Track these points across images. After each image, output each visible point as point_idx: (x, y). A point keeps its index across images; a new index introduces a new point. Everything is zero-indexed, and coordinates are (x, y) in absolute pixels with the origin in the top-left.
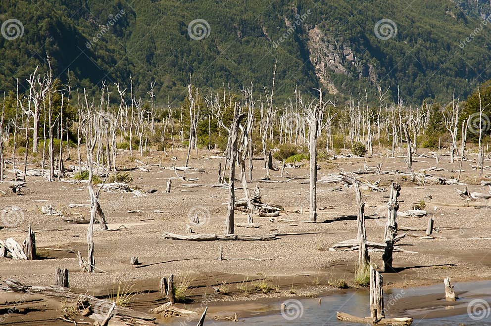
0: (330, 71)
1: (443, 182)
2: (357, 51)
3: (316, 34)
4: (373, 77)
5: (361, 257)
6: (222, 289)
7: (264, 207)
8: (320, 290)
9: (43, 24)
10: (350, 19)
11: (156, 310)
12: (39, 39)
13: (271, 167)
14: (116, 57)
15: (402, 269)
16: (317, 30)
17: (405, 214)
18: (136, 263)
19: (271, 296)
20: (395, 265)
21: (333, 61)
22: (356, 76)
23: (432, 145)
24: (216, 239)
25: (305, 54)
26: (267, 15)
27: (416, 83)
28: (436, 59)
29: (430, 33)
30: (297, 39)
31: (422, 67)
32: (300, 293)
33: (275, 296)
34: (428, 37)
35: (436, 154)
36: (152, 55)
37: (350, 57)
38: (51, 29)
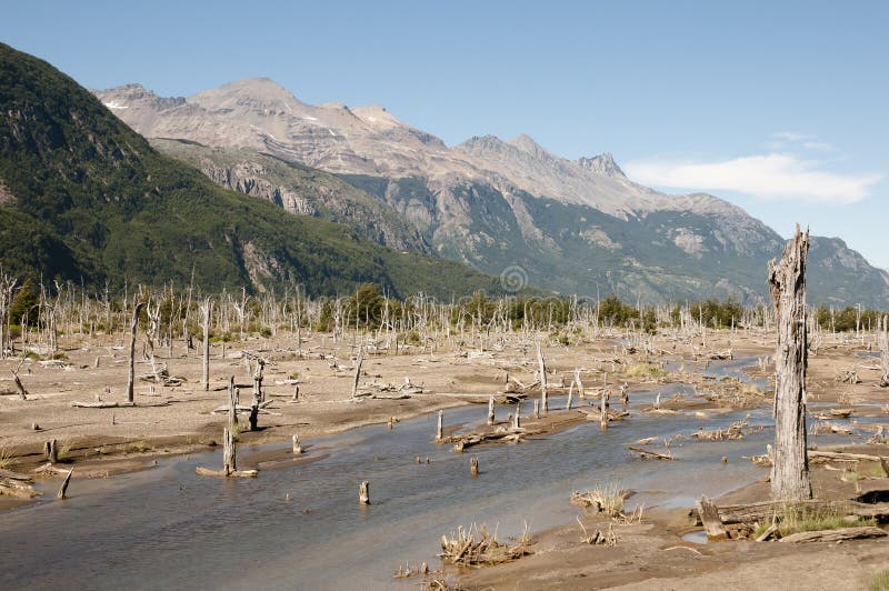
0: (259, 274)
1: (323, 357)
2: (280, 260)
3: (249, 248)
4: (292, 280)
5: (231, 419)
6: (102, 450)
7: (170, 378)
8: (192, 447)
9: (36, 238)
10: (275, 238)
11: (36, 470)
12: (33, 249)
13: (191, 347)
14: (95, 263)
15: (265, 428)
16: (250, 245)
17: (282, 383)
18: (37, 428)
19: (147, 454)
20: (259, 425)
21: (262, 267)
22: (279, 279)
23: (323, 330)
24: (117, 406)
25: (241, 262)
26: (212, 233)
27: (324, 285)
28: (337, 268)
29: (333, 249)
30: (236, 252)
31: (327, 273)
32: (173, 451)
33: (151, 454)
34: (331, 251)
35: (324, 336)
36: (123, 262)
37: (275, 265)
38: (42, 241)
